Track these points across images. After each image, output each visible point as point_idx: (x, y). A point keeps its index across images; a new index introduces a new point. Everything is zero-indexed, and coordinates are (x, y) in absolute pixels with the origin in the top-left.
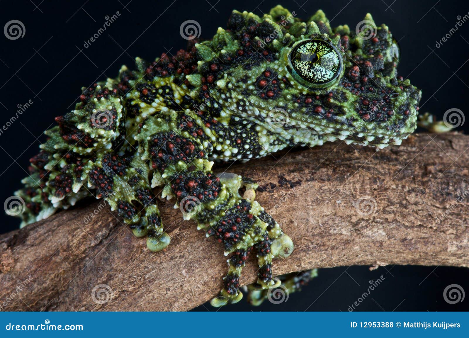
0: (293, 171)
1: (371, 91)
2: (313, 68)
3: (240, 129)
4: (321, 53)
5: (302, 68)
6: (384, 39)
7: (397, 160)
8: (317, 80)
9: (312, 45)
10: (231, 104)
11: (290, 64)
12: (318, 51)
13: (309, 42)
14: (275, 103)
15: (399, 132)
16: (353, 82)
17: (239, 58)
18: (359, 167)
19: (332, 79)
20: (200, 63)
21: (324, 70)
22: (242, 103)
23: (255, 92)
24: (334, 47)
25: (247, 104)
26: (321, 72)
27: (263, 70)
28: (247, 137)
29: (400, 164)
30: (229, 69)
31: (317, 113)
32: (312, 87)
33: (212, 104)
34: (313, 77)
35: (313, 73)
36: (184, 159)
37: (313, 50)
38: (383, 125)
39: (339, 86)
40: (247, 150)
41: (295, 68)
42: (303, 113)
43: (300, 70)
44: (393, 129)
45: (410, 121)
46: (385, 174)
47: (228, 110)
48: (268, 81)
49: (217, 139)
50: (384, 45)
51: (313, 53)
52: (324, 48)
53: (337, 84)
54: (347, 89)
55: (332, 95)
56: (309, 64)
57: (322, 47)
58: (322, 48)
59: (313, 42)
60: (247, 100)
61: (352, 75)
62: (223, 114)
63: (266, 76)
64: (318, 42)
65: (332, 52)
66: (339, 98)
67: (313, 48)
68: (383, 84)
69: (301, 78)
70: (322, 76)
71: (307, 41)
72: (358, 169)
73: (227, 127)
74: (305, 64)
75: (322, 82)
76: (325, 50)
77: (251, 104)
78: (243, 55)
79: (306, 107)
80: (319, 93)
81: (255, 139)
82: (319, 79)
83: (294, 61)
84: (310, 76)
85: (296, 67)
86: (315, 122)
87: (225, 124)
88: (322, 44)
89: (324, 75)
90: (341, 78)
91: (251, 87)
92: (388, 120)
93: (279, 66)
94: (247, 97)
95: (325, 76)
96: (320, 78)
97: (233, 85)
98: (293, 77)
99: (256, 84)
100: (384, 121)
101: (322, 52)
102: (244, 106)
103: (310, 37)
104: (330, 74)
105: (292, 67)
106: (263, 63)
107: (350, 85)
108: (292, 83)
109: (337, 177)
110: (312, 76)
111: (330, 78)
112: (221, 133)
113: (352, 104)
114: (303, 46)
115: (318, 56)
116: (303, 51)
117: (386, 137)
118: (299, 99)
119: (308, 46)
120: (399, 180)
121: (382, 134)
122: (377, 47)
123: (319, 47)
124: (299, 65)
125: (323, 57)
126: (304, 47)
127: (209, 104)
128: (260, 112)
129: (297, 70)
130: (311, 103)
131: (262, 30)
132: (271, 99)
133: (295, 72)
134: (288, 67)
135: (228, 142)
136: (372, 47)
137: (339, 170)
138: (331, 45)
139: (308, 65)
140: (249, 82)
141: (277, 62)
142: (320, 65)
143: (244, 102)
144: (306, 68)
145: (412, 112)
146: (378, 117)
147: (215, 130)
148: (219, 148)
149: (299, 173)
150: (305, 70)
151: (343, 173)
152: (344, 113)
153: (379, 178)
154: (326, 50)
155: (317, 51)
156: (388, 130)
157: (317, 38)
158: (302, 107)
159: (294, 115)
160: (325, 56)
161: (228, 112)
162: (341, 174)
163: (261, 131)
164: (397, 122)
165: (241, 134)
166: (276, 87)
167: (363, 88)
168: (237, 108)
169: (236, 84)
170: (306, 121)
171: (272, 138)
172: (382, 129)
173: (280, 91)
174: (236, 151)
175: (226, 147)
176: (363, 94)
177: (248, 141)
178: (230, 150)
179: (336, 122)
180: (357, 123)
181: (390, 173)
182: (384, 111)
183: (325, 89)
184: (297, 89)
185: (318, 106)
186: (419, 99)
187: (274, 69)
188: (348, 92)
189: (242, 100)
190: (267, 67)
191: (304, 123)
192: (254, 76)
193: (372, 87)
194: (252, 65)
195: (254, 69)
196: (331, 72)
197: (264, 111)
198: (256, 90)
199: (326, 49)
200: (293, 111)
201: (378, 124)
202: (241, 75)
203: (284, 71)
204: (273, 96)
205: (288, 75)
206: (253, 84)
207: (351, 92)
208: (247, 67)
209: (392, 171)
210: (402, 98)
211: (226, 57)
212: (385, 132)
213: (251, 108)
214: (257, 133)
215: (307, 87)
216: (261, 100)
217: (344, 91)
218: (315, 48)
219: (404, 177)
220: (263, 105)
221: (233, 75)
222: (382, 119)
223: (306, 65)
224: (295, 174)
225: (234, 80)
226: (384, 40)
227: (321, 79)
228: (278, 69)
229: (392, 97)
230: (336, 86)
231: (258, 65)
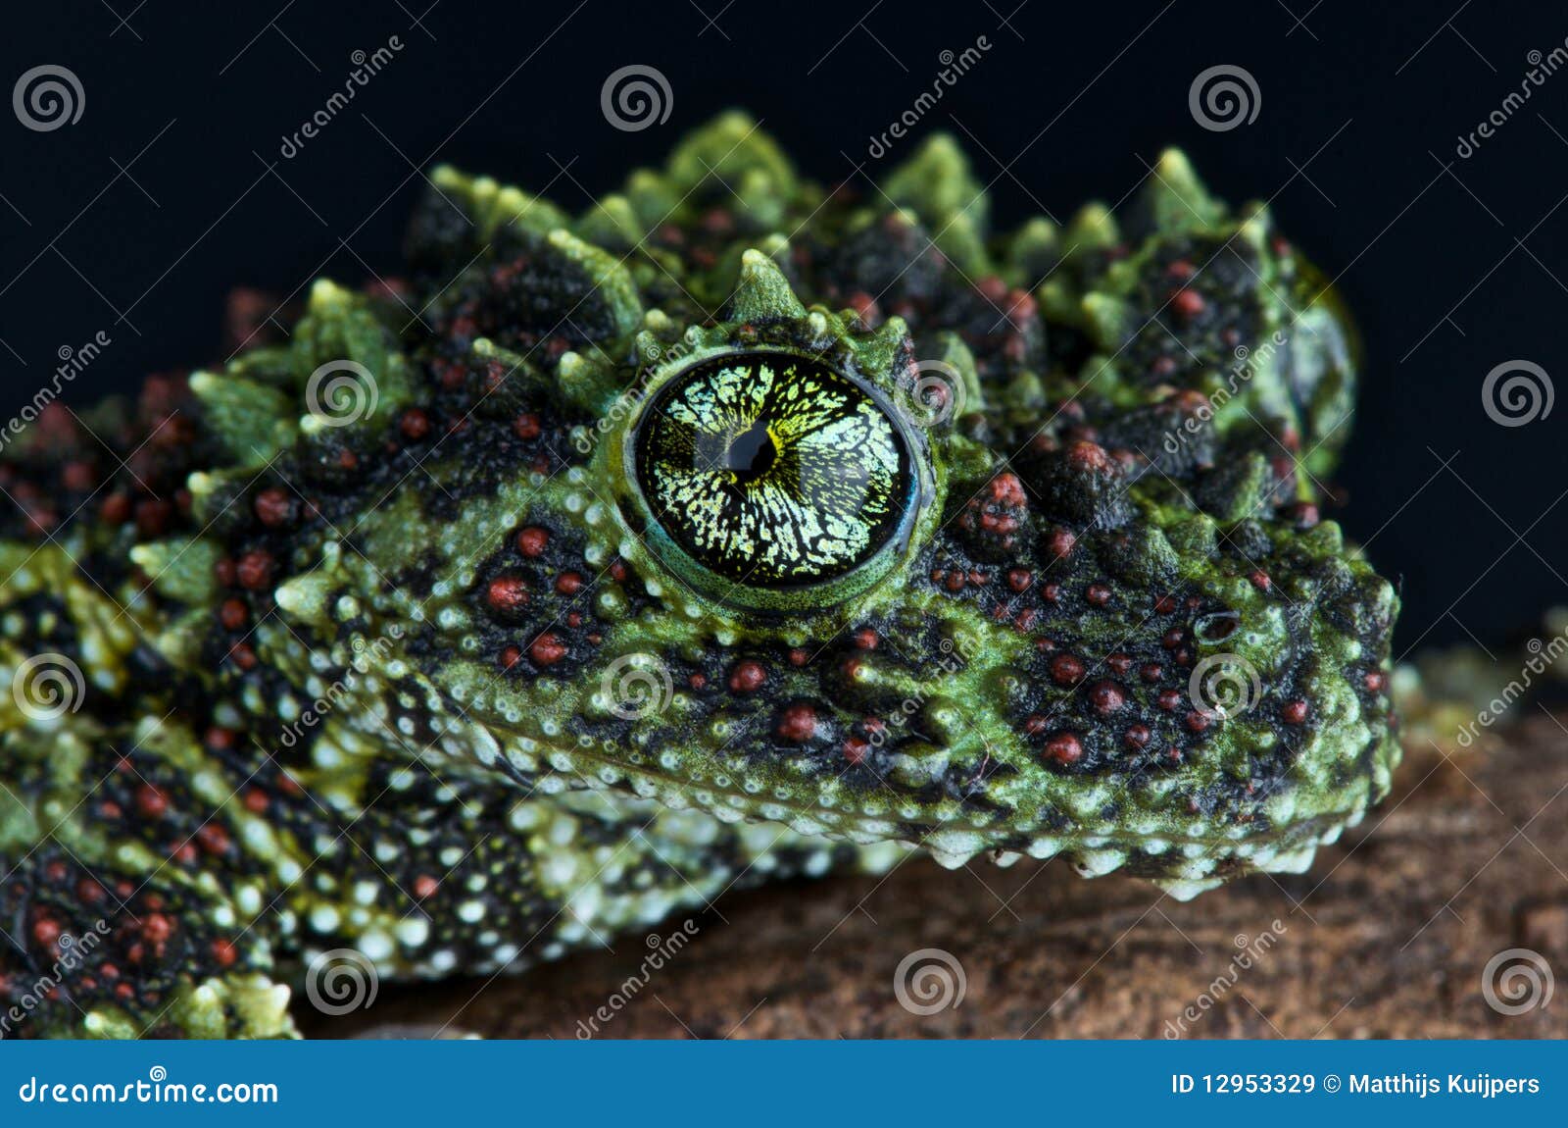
0: (773, 998)
1: (1097, 606)
2: (750, 510)
3: (428, 826)
4: (789, 426)
5: (693, 506)
6: (1239, 289)
7: (1358, 889)
8: (781, 568)
9: (745, 383)
10: (363, 699)
11: (633, 487)
12: (778, 415)
13: (731, 363)
14: (569, 699)
15: (1259, 817)
16: (999, 562)
17: (407, 452)
18: (1135, 948)
19: (864, 556)
20: (199, 483)
21: (810, 514)
22: (407, 701)
23: (472, 643)
24: (866, 384)
25: (435, 702)
26: (795, 525)
27: (508, 521)
28: (470, 866)
29: (1376, 911)
30: (353, 513)
31: (794, 743)
32: (756, 605)
33: (270, 698)
34: (754, 557)
35: (754, 534)
36: (125, 991)
37: (747, 409)
38: (1162, 787)
39: (910, 588)
40: (477, 928)
41: (658, 506)
42: (718, 746)
43: (686, 519)
44: (1221, 804)
45: (1320, 757)
46: (1283, 975)
47: (352, 730)
48: (533, 580)
49: (310, 878)
50: (1233, 325)
51: (749, 422)
52: (813, 396)
53: (899, 582)
54: (965, 602)
55: (871, 641)
56: (723, 487)
57: (802, 388)
58: (802, 395)
59: (753, 361)
60: (435, 683)
61: (981, 527)
62: (325, 755)
63: (524, 555)
64: (777, 363)
65: (856, 414)
66: (915, 651)
67: (749, 399)
68: (1157, 561)
69: (691, 561)
70: (802, 548)
71: (723, 357)
72: (1124, 962)
73: (357, 815)
74: (708, 485)
75: (807, 579)
76: (815, 408)
77: (451, 708)
78: (427, 438)
79: (733, 712)
80: (798, 635)
81: (513, 872)
82: (791, 564)
83: (652, 469)
84: (737, 550)
85: (664, 503)
86: (784, 791)
87: (342, 800)
88: (799, 375)
89: (815, 541)
90: (925, 547)
91: (450, 618)
92: (1191, 760)
93: (590, 497)
94: (431, 671)
95: (823, 545)
96: (795, 555)
97: (364, 603)
98: (656, 554)
99: (475, 598)
100: (1170, 767)
101: (796, 419)
102: (422, 714)
103: (732, 339)
104: (848, 534)
105: (643, 506)
106: (511, 484)
107: (979, 579)
108: (654, 588)
109: (1012, 1016)
110: (748, 548)
111: (851, 553)
112: (326, 846)
113: (991, 685)
114: (698, 386)
115: (778, 444)
116: (699, 413)
117: (1192, 850)
118: (698, 667)
119: (727, 383)
120: (1357, 1007)
121: (1161, 834)
122: (1200, 342)
123: (786, 389)
124: (675, 494)
125: (802, 447)
126: (704, 391)
127: (252, 700)
128: (502, 744)
129: (666, 520)
130: (760, 690)
131: (533, 295)
132: (552, 676)
133: (661, 531)
134: (627, 505)
135: (367, 892)
136: (1170, 343)
137: (1025, 975)
138: (850, 372)
139: (721, 495)
140: (441, 589)
141: (576, 475)
142: (788, 488)
143: (419, 694)
144: (715, 506)
145: (1330, 709)
146: (1129, 748)
147: (295, 827)
148: (326, 919)
149: (806, 1004)
150: (708, 517)
151: (1042, 991)
152: (937, 739)
153: (1242, 1005)
154: (822, 408)
155: (773, 410)
156: (1191, 813)
157: (772, 340)
158: (712, 714)
159: (669, 759)
160: (812, 439)
161: (351, 744)
162: (1035, 994)
163: (543, 830)
164: (1244, 769)
165: (435, 848)
166: (579, 612)
167: (1055, 593)
168: (392, 722)
169: (381, 602)
170: (737, 789)
171: (612, 861)
172: (1158, 809)
173: (598, 633)
174: (415, 932)
175: (361, 917)
176: (1054, 624)
177: (478, 883)
178: (388, 931)
179: (897, 786)
180: (1015, 785)
181: (1308, 971)
182: (1167, 711)
183: (830, 609)
184: (682, 617)
185: (799, 703)
186: (1376, 630)
187: (566, 513)
188: (969, 617)
189: (407, 684)
190: (530, 506)
191: (732, 799)
192: (467, 552)
193: (1101, 585)
194: (464, 496)
195: (469, 516)
196: (851, 520)
197: (523, 741)
198: (475, 629)
199: (821, 399)
200: (664, 738)
201: (1132, 786)
202: (410, 548)
203: (607, 523)
204: (561, 661)
205: (629, 549)
206: (461, 598)
207: (988, 614)
208: (440, 508)
209: (1321, 960)
210: (1259, 639)
211: (328, 452)
212: (1176, 826)
213: (454, 725)
214: (521, 838)
215: (728, 605)
216: (498, 685)
217: (949, 612)
218: (759, 395)
219: (1388, 987)
220: (511, 709)
221: (371, 547)
222: (1156, 758)
223: (711, 494)
224: (783, 1011)
225: (372, 576)
226: (1235, 300)
227: (798, 563)
228: (582, 514)
229: (1207, 634)
230: (896, 593)
231: (490, 491)
